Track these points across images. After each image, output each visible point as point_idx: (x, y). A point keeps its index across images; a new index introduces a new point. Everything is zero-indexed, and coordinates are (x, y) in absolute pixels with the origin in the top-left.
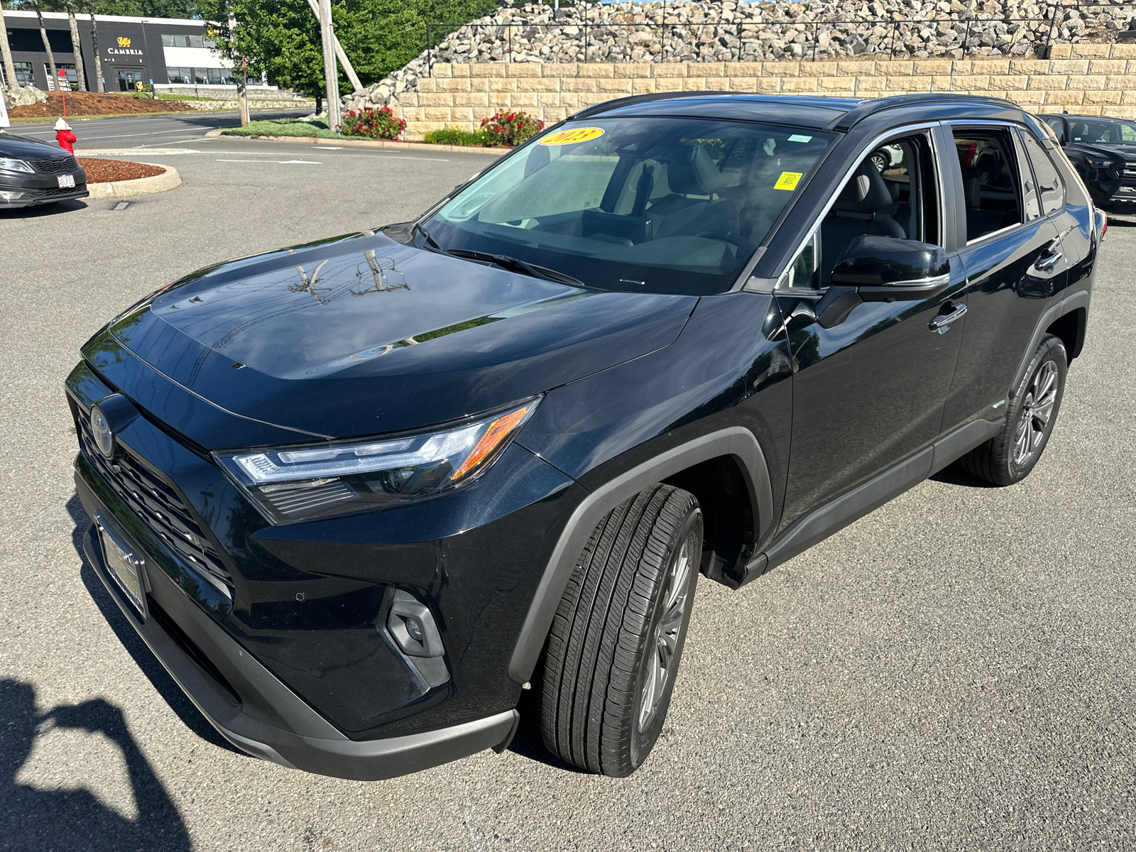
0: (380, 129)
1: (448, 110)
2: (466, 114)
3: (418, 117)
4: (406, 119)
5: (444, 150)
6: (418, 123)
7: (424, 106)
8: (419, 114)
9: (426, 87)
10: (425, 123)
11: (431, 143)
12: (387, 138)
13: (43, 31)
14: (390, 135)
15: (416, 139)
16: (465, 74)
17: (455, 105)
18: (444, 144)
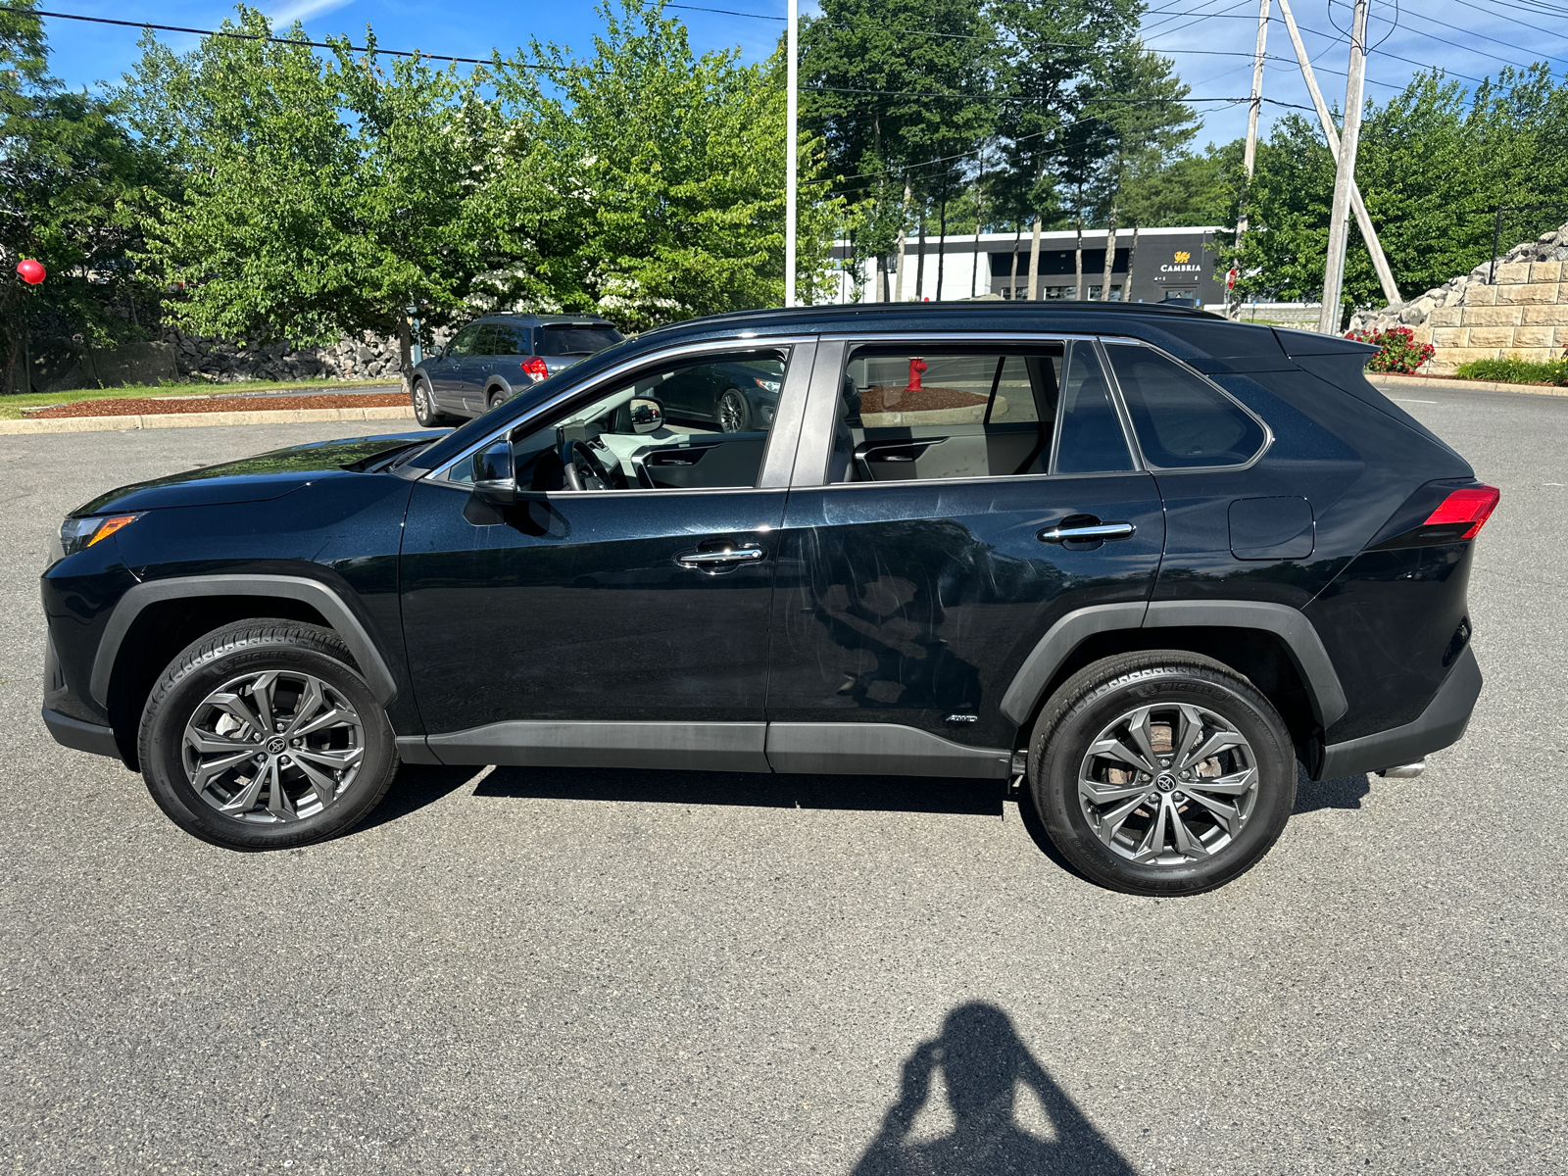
0: (1387, 359)
1: (1511, 331)
2: (1540, 336)
3: (1457, 341)
4: (1435, 345)
5: (1483, 388)
6: (1455, 350)
7: (1470, 325)
8: (1459, 337)
9: (1479, 298)
10: (1466, 350)
11: (1464, 378)
12: (1399, 371)
13: (1079, 253)
14: (1403, 367)
15: (1448, 372)
16: (1552, 276)
17: (1525, 323)
18: (1486, 380)
